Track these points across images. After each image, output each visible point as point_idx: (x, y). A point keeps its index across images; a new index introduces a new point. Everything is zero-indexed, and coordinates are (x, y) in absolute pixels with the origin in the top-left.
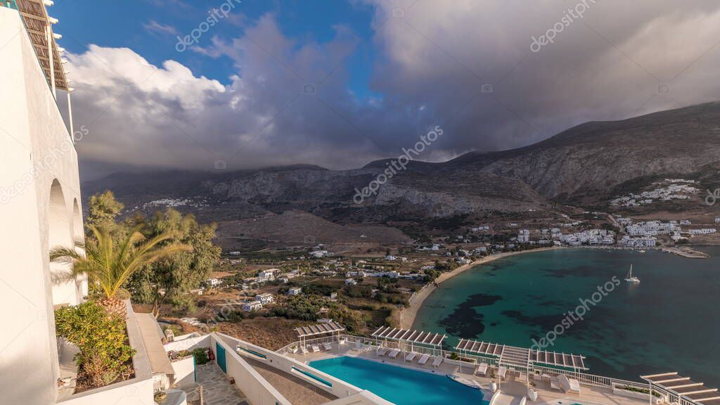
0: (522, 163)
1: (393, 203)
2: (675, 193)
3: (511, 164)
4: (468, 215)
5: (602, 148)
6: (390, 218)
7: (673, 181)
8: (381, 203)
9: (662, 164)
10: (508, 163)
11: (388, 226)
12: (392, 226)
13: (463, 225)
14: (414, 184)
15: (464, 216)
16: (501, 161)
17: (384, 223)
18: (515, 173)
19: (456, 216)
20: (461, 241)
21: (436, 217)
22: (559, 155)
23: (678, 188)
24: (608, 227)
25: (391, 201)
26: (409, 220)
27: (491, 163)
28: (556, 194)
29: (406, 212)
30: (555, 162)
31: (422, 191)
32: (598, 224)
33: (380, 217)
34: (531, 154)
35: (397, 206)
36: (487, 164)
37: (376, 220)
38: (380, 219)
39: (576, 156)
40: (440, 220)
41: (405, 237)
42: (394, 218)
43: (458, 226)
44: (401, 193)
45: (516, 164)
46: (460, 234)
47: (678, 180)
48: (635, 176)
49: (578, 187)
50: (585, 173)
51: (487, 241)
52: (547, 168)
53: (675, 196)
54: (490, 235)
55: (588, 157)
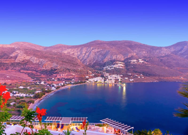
0: (77, 51)
1: (24, 62)
2: (119, 66)
3: (74, 51)
4: (56, 69)
5: (101, 49)
6: (22, 69)
7: (119, 62)
8: (18, 62)
9: (116, 57)
10: (72, 50)
11: (21, 73)
12: (23, 73)
13: (54, 73)
14: (35, 54)
15: (55, 70)
16: (70, 49)
17: (19, 71)
18: (75, 55)
19: (52, 70)
20: (54, 80)
21: (43, 70)
22: (89, 50)
23: (120, 65)
24: (102, 76)
25: (23, 61)
26: (31, 70)
27: (66, 50)
28: (88, 64)
29: (30, 67)
30: (88, 52)
31: (38, 58)
32: (100, 75)
33: (17, 68)
34: (80, 48)
35: (26, 64)
36: (65, 50)
37: (16, 70)
38: (17, 69)
39: (94, 51)
40: (45, 71)
41: (29, 78)
42: (24, 69)
43: (53, 74)
44: (28, 58)
45: (75, 51)
46: (53, 77)
47: (120, 62)
48: (110, 60)
49: (94, 62)
50: (96, 57)
51: (63, 81)
52: (85, 54)
53: (119, 67)
54: (65, 78)
55: (98, 52)
